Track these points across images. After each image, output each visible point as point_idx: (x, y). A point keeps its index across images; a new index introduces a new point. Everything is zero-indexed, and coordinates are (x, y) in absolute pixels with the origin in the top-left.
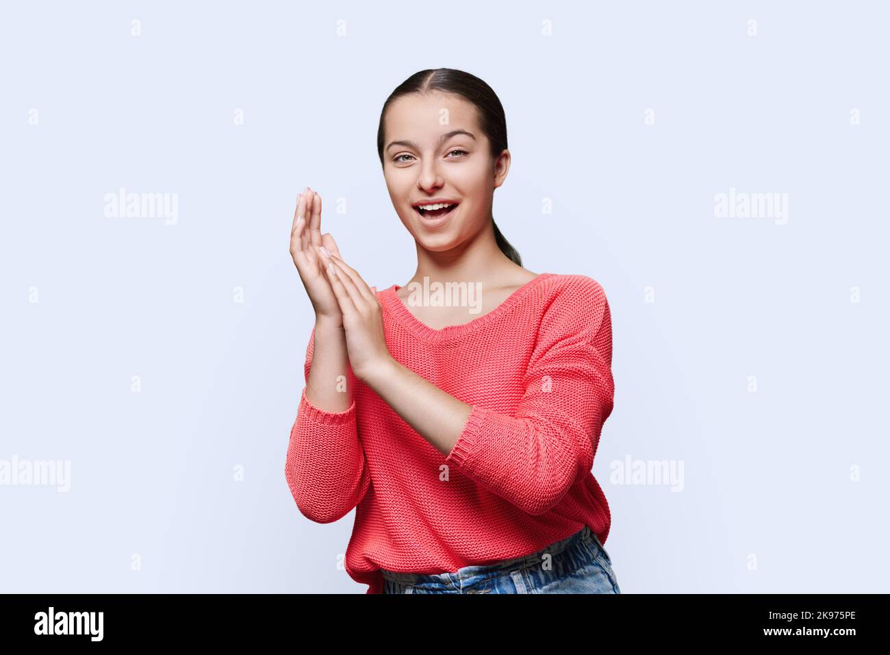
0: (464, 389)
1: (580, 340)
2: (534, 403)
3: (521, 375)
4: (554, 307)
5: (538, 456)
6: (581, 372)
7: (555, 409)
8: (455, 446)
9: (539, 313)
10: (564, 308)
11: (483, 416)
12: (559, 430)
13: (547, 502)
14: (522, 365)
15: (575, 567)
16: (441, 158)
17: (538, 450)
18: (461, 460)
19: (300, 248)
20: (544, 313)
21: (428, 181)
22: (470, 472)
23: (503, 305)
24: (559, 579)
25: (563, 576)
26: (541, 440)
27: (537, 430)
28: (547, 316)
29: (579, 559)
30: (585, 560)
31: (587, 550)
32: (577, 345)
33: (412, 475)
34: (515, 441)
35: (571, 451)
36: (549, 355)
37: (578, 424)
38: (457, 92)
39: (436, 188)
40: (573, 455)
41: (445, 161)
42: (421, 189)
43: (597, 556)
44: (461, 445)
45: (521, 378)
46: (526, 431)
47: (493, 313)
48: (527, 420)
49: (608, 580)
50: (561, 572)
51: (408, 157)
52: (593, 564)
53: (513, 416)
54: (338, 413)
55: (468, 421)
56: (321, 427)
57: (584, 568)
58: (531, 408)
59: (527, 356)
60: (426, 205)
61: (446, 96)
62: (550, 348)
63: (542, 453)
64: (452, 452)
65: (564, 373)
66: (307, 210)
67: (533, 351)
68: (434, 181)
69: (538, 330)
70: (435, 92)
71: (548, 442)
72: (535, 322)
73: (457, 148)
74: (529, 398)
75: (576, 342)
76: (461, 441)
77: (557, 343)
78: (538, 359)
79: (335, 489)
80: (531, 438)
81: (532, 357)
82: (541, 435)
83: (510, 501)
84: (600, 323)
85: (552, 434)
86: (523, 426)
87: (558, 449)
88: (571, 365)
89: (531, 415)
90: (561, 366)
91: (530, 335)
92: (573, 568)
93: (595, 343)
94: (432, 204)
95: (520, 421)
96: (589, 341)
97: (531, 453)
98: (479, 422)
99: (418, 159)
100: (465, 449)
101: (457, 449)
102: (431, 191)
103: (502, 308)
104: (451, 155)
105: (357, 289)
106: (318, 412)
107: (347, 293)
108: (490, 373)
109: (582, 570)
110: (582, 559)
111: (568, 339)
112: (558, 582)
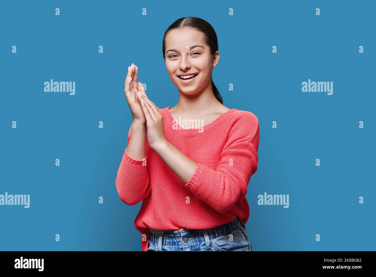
0: (195, 156)
1: (246, 140)
2: (224, 165)
3: (220, 152)
4: (236, 125)
5: (224, 188)
6: (246, 154)
7: (233, 168)
8: (190, 181)
9: (230, 126)
10: (241, 126)
11: (203, 169)
12: (234, 178)
13: (226, 208)
14: (220, 148)
15: (231, 230)
16: (189, 56)
17: (225, 186)
18: (192, 186)
19: (129, 90)
20: (232, 127)
21: (184, 66)
22: (195, 192)
23: (215, 122)
24: (224, 235)
25: (226, 234)
26: (226, 181)
27: (225, 177)
28: (233, 128)
29: (233, 227)
30: (235, 227)
31: (236, 223)
32: (245, 142)
33: (169, 190)
34: (215, 181)
35: (238, 187)
36: (233, 145)
37: (242, 176)
38: (195, 27)
39: (188, 69)
40: (239, 189)
41: (191, 57)
42: (181, 70)
43: (240, 226)
44: (192, 181)
45: (219, 154)
46: (220, 177)
47: (210, 124)
48: (221, 172)
49: (244, 236)
50: (225, 232)
51: (175, 56)
52: (238, 229)
53: (215, 169)
54: (139, 160)
55: (196, 171)
56: (132, 166)
57: (235, 231)
58: (223, 167)
59: (223, 144)
60: (183, 76)
61: (191, 29)
62: (233, 142)
63: (226, 187)
64: (188, 183)
65: (238, 153)
66: (132, 73)
67: (226, 143)
68: (186, 66)
69: (229, 134)
70: (186, 27)
71: (229, 183)
72: (227, 130)
73: (196, 52)
74: (222, 163)
75: (244, 141)
76: (192, 179)
77: (236, 140)
78: (228, 146)
79: (136, 192)
80: (222, 180)
81: (225, 145)
82: (226, 179)
83: (210, 205)
84: (255, 134)
85: (231, 179)
86: (219, 175)
87: (233, 186)
88: (242, 150)
89: (223, 170)
90: (237, 151)
91: (225, 136)
92: (230, 230)
93: (252, 142)
94: (186, 75)
95: (218, 172)
96: (250, 141)
97: (221, 186)
98: (201, 172)
99: (180, 57)
100: (194, 182)
101: (190, 182)
102: (185, 70)
103: (214, 123)
104: (193, 54)
105: (153, 110)
106: (131, 159)
107: (149, 112)
108: (207, 150)
109: (234, 231)
110: (234, 226)
111: (241, 139)
112: (223, 236)
